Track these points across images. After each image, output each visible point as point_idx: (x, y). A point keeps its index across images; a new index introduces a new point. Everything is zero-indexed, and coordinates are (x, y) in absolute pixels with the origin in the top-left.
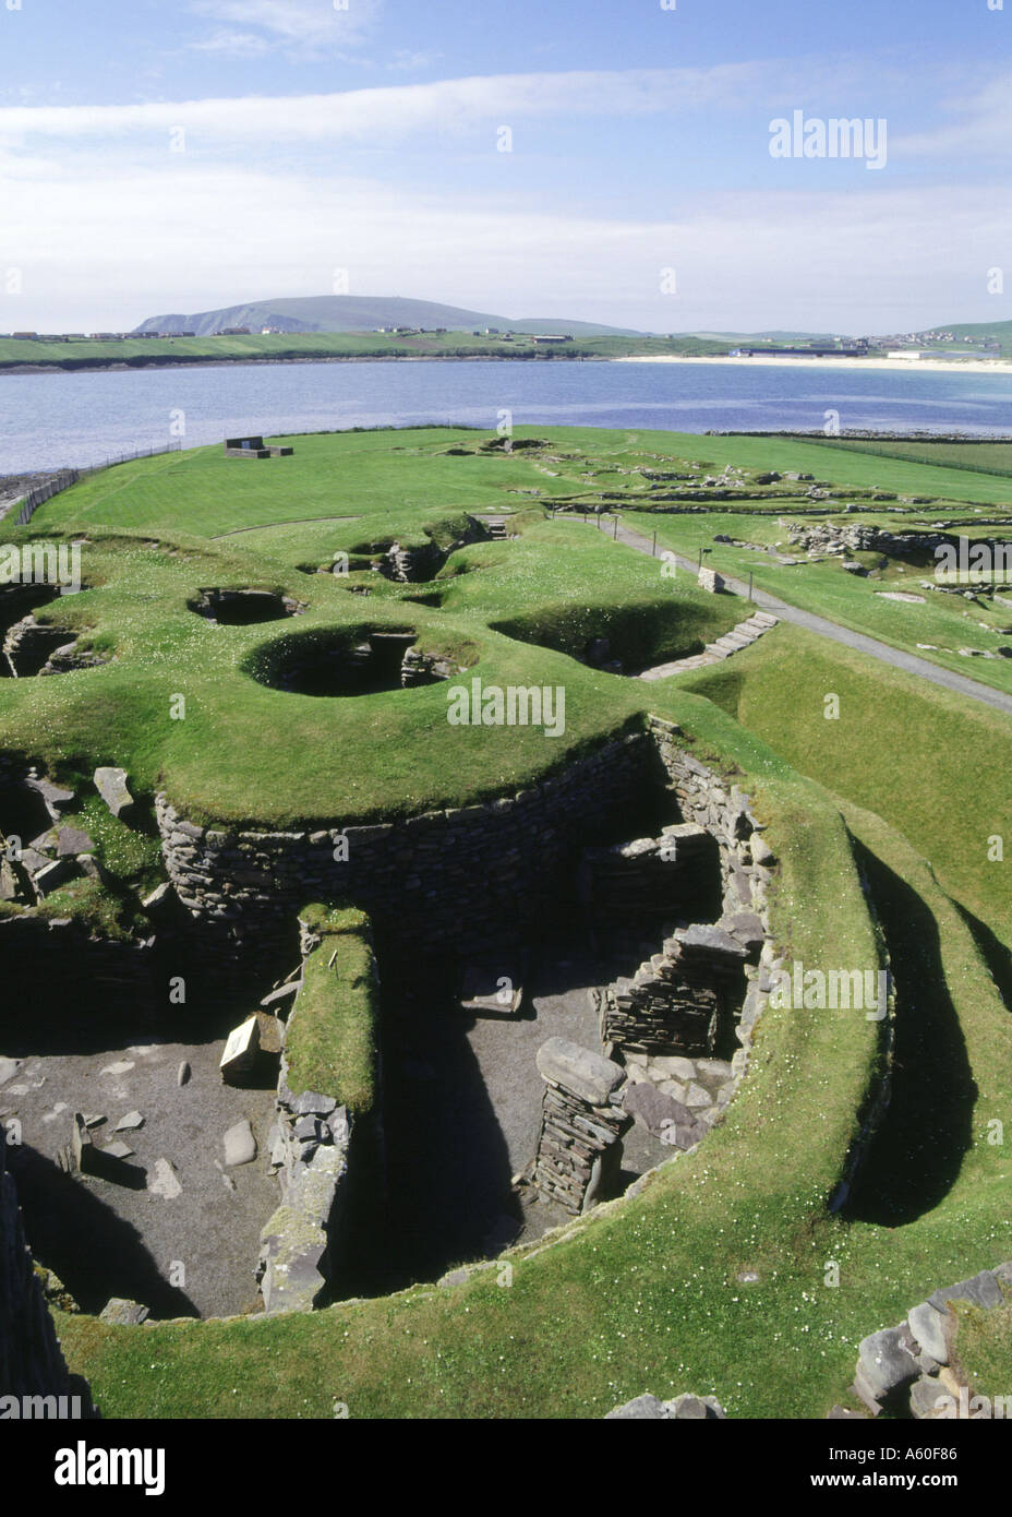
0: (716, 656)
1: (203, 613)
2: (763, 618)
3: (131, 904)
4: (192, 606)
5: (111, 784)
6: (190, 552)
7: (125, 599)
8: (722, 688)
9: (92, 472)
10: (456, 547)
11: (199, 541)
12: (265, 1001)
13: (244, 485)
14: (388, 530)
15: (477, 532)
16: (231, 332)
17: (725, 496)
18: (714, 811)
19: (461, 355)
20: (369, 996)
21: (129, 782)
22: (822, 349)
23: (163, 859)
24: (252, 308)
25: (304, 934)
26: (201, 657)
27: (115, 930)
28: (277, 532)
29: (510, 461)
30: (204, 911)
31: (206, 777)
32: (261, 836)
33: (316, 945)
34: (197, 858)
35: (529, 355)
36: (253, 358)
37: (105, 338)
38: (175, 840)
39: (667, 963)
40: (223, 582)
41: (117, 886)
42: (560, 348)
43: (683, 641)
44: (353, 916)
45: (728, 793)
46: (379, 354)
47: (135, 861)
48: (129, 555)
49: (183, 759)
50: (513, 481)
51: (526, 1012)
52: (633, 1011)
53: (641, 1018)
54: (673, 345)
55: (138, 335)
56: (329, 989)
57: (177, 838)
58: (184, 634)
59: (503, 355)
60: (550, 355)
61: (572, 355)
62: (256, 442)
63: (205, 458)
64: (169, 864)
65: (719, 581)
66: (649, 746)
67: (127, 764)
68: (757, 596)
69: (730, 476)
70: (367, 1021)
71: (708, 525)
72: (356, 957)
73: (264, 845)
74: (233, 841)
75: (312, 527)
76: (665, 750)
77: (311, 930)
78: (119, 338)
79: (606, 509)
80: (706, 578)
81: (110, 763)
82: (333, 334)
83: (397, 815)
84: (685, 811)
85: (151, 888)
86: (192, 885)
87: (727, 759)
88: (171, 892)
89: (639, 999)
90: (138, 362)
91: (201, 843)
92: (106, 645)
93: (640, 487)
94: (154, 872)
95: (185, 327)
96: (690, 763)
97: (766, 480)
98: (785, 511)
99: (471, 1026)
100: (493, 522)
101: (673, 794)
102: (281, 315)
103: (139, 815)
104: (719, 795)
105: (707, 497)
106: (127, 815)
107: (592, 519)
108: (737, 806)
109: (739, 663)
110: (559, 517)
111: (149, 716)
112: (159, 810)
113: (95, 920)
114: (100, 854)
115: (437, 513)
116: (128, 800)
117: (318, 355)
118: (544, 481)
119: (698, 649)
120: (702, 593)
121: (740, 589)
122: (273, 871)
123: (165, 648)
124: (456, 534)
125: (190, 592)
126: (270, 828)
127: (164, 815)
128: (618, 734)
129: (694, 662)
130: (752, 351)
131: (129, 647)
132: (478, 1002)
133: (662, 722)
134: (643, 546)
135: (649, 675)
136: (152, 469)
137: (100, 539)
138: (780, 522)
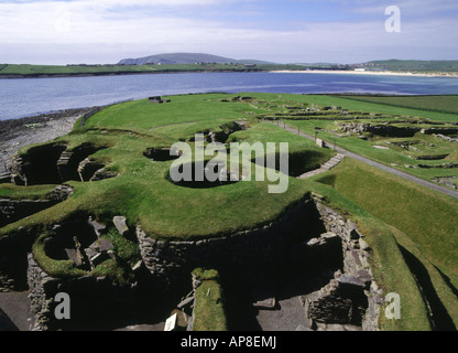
0: (325, 168)
1: (149, 157)
2: (339, 156)
3: (128, 269)
4: (145, 154)
5: (120, 222)
6: (143, 135)
7: (121, 152)
8: (328, 180)
9: (104, 107)
10: (230, 133)
11: (145, 132)
12: (179, 306)
13: (156, 111)
14: (208, 127)
15: (236, 127)
16: (148, 64)
17: (315, 114)
18: (339, 228)
19: (221, 71)
20: (223, 307)
21: (126, 222)
22: (334, 68)
23: (140, 251)
24: (155, 57)
25: (194, 281)
26: (151, 174)
27: (122, 280)
28: (169, 128)
29: (241, 103)
30: (155, 271)
31: (157, 219)
32: (178, 243)
33: (199, 285)
34: (153, 251)
35: (243, 71)
36: (155, 72)
37: (108, 66)
38: (144, 245)
39: (331, 289)
40: (154, 145)
41: (123, 263)
42: (253, 68)
43: (314, 164)
44: (212, 273)
45: (346, 221)
46: (195, 71)
47: (129, 252)
48: (121, 136)
49: (147, 213)
50: (244, 110)
51: (277, 307)
52: (320, 307)
54: (288, 67)
55: (118, 65)
56: (207, 305)
57: (145, 244)
58: (144, 165)
59: (234, 70)
60: (249, 71)
61: (256, 70)
62: (158, 98)
63: (142, 103)
64: (142, 253)
65: (323, 143)
66: (313, 204)
67: (125, 215)
68: (337, 148)
69: (315, 107)
70: (224, 319)
71: (312, 123)
72: (214, 290)
73: (179, 246)
74: (167, 244)
75: (181, 126)
76: (318, 205)
77: (197, 279)
78: (112, 66)
79: (277, 119)
80: (319, 142)
81: (119, 215)
82: (181, 64)
83: (228, 233)
84: (327, 227)
85: (135, 263)
86: (151, 261)
87: (344, 209)
88: (143, 264)
89: (322, 302)
90: (119, 73)
91: (155, 246)
92: (115, 169)
93: (286, 112)
94: (136, 256)
95: (133, 62)
96: (328, 210)
97: (327, 109)
98: (336, 119)
99: (257, 313)
100: (241, 124)
101: (322, 221)
102: (164, 58)
103: (130, 235)
104: (342, 222)
105: (309, 114)
106: (126, 235)
107: (275, 123)
108: (350, 227)
109: (334, 172)
110: (263, 122)
111: (133, 196)
112: (138, 233)
113: (115, 277)
114: (116, 250)
115: (223, 121)
116: (126, 229)
117: (176, 71)
118: (254, 110)
119: (318, 167)
120: (318, 147)
121: (331, 146)
122: (182, 256)
123: (137, 170)
124: (230, 128)
125: (144, 149)
126: (181, 240)
127: (140, 234)
129: (317, 171)
130: (313, 69)
131: (124, 170)
132: (259, 303)
133: (317, 196)
134: (294, 132)
135: (303, 176)
136: (124, 106)
137: (111, 131)
138: (336, 122)
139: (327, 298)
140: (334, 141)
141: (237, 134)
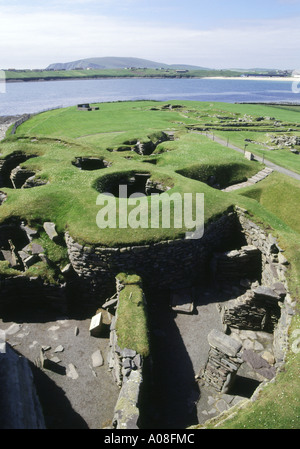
0: (251, 182)
1: (77, 166)
2: (268, 170)
3: (58, 272)
4: (73, 163)
5: (50, 228)
6: (71, 144)
7: (50, 160)
8: (254, 194)
9: (35, 115)
10: (159, 143)
11: (74, 141)
12: (104, 306)
13: (85, 120)
14: (135, 136)
15: (165, 138)
16: (77, 69)
17: (246, 125)
18: (261, 242)
19: (152, 76)
20: (144, 309)
21: (56, 228)
22: (272, 74)
23: (68, 256)
24: (84, 61)
25: (118, 284)
26: (78, 182)
27: (52, 281)
28: (97, 136)
29: (171, 112)
30: (83, 274)
31: (84, 226)
32: (103, 249)
33: (123, 288)
34: (80, 256)
35: (174, 77)
36: (84, 77)
37: (37, 71)
38: (72, 250)
39: (247, 298)
40: (83, 155)
41: (52, 265)
42: (184, 74)
43: (240, 177)
44: (135, 278)
45: (267, 236)
46: (125, 76)
47: (58, 256)
48: (51, 145)
49: (75, 220)
50: (173, 120)
51: (195, 312)
52: (235, 314)
53: (237, 317)
54: (222, 73)
55: (47, 70)
56: (129, 307)
57: (73, 249)
58: (72, 174)
59: (166, 76)
60: (181, 77)
61: (188, 77)
62: (87, 106)
63: (71, 110)
64: (70, 257)
65: (252, 156)
66: (235, 217)
67: (55, 221)
68: (266, 162)
69: (247, 118)
70: (144, 320)
71: (243, 135)
72: (137, 294)
73: (105, 252)
74: (93, 251)
75: (109, 135)
76: (241, 219)
77: (121, 283)
78: (41, 71)
79: (207, 129)
80: (248, 155)
81: (49, 221)
82: (110, 69)
83: (151, 242)
84: (248, 241)
85: (64, 265)
86: (79, 265)
87: (266, 224)
88: (71, 267)
89: (237, 311)
90: (48, 79)
91: (82, 251)
92: (45, 177)
93: (216, 122)
94: (65, 260)
95: (63, 67)
96: (251, 224)
97: (259, 120)
98: (268, 131)
99: (176, 316)
100: (170, 134)
101: (244, 234)
102: (93, 63)
103: (60, 240)
104: (263, 236)
105: (240, 125)
106: (56, 240)
107: (204, 133)
108: (271, 241)
109: (259, 186)
110: (192, 132)
111: (61, 204)
112: (66, 238)
113: (46, 277)
114: (46, 253)
115: (151, 130)
116: (56, 234)
117: (105, 77)
118: (184, 119)
119: (245, 180)
120: (246, 160)
121: (260, 159)
122: (107, 262)
123: (66, 179)
124: (158, 138)
125: (72, 158)
126: (107, 246)
127: (68, 240)
128: (226, 213)
129: (244, 184)
130: (248, 75)
131: (53, 178)
132: (178, 308)
133: (241, 209)
134: (223, 143)
135: (229, 189)
136: (54, 114)
137: (41, 139)
138: (267, 134)
139: (243, 307)
140: (264, 154)
141: (165, 144)
